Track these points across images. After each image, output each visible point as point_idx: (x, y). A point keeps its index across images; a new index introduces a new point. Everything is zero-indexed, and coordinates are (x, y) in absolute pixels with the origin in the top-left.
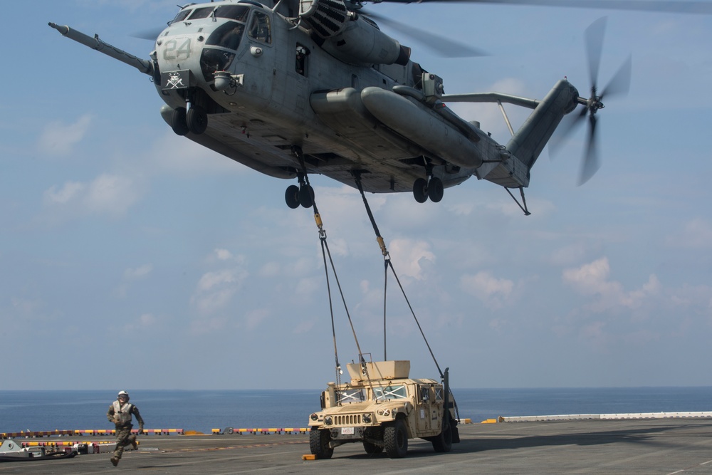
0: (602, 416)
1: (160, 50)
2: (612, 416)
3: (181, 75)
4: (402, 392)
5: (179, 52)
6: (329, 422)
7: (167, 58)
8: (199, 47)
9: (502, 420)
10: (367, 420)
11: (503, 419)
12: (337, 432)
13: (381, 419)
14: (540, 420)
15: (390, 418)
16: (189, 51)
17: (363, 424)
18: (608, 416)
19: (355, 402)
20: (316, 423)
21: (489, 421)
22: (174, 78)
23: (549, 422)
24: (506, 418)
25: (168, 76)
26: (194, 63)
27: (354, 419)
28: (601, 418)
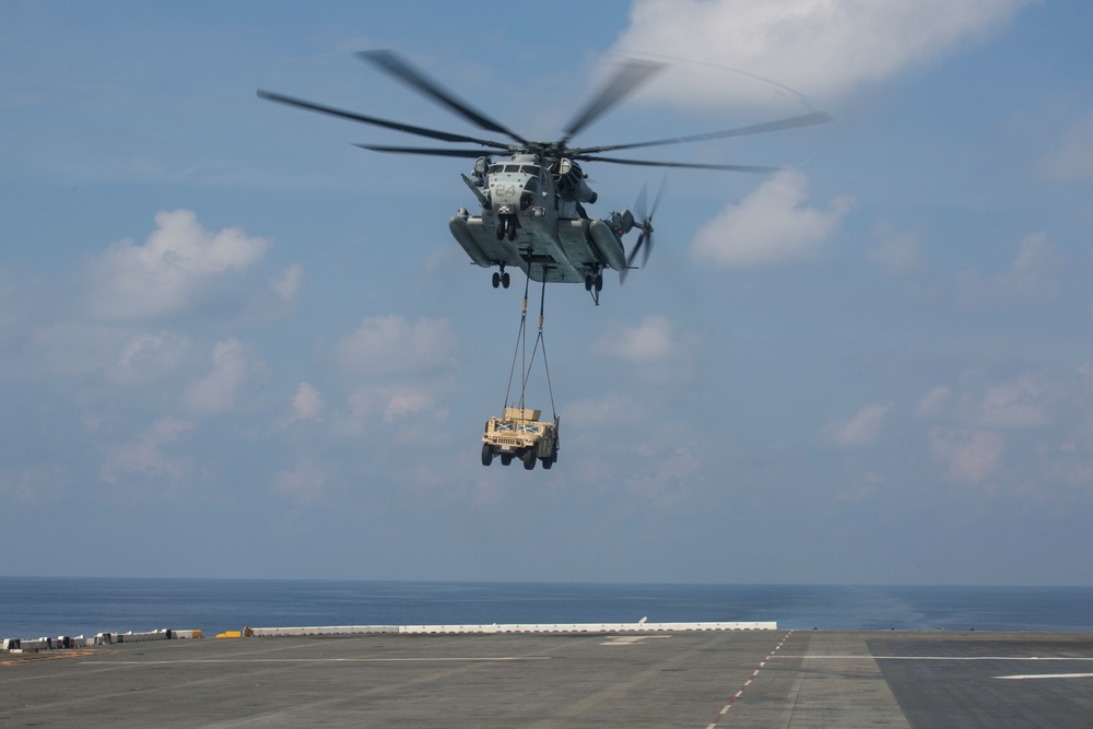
0: (402, 629)
1: (493, 190)
2: (419, 629)
3: (509, 206)
4: (536, 429)
5: (507, 192)
6: (495, 441)
7: (498, 195)
8: (520, 191)
9: (249, 633)
10: (518, 443)
11: (252, 632)
12: (499, 447)
13: (526, 444)
14: (308, 633)
15: (531, 444)
16: (513, 193)
17: (515, 445)
18: (411, 629)
19: (508, 431)
20: (487, 440)
21: (230, 634)
22: (504, 207)
23: (321, 636)
24: (256, 630)
25: (499, 206)
26: (516, 200)
27: (511, 441)
28: (401, 631)
